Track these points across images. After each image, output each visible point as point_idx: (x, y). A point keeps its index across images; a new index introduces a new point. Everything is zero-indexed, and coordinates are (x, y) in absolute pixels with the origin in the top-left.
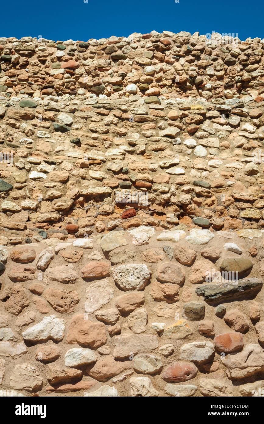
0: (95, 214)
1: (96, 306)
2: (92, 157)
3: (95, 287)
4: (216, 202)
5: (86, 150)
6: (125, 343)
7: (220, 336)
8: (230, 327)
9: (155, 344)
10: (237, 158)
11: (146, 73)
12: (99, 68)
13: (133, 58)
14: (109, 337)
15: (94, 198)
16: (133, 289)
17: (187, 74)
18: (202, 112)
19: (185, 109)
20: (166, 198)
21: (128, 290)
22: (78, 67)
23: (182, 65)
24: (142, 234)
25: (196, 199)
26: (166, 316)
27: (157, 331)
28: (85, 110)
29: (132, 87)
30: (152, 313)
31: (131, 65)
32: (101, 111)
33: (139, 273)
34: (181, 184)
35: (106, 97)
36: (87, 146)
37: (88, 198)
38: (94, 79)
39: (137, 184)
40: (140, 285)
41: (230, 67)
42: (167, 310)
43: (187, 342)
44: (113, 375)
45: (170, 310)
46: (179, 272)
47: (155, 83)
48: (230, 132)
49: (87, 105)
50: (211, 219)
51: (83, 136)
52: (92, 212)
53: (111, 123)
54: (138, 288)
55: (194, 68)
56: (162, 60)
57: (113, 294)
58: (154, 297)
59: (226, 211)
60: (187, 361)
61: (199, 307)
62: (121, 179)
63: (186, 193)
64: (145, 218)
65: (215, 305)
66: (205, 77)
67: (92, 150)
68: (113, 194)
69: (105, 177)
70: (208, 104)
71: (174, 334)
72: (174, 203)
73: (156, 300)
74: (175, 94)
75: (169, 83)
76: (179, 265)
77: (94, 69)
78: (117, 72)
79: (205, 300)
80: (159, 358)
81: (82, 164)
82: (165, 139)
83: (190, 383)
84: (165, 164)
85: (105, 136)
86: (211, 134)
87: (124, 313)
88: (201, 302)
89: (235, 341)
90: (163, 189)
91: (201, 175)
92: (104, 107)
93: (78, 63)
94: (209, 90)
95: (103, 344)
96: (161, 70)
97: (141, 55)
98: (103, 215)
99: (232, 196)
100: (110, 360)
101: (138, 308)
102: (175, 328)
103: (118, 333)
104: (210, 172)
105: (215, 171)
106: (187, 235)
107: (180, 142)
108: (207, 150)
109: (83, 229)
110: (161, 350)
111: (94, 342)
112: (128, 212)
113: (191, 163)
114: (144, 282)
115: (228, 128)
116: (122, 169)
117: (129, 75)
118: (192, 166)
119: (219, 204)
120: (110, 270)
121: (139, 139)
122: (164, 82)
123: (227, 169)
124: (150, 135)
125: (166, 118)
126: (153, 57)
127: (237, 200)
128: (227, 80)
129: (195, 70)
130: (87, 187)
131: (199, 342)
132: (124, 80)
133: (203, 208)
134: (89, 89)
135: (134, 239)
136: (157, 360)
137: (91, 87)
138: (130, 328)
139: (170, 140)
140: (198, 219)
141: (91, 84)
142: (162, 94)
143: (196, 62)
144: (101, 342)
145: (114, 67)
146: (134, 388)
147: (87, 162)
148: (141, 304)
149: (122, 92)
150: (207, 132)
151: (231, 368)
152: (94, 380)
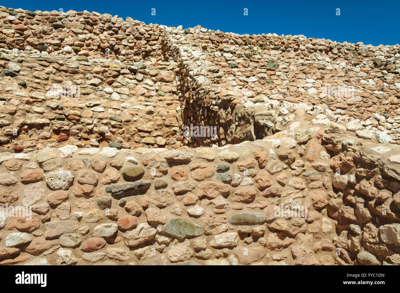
0: (37, 138)
1: (31, 202)
2: (35, 96)
3: (31, 188)
4: (125, 132)
5: (31, 91)
6: (54, 227)
7: (122, 219)
8: (129, 213)
9: (76, 226)
10: (140, 102)
11: (79, 39)
12: (43, 32)
13: (70, 28)
14: (41, 224)
15: (36, 127)
16: (60, 189)
17: (108, 43)
18: (118, 69)
19: (105, 67)
20: (90, 128)
21: (56, 190)
22: (26, 29)
23: (105, 37)
24: (67, 150)
25: (112, 129)
26: (84, 207)
27: (77, 218)
28: (30, 61)
29: (68, 48)
30: (74, 205)
31: (68, 33)
32: (43, 63)
33: (65, 178)
34: (101, 119)
35: (48, 54)
36: (31, 88)
37: (31, 126)
38: (39, 40)
39: (69, 117)
40: (65, 186)
41: (138, 41)
42: (85, 203)
43: (99, 224)
44: (44, 250)
45: (87, 203)
46: (94, 176)
47: (85, 47)
48: (137, 84)
49: (32, 58)
50: (122, 144)
51: (28, 80)
52: (35, 137)
53: (51, 73)
54: (64, 188)
55: (113, 39)
56: (91, 32)
57: (45, 193)
58: (76, 194)
59: (132, 138)
60: (99, 237)
61: (107, 200)
62: (57, 113)
63: (105, 125)
64: (75, 142)
65: (119, 199)
66: (121, 46)
67: (35, 92)
68: (51, 124)
69: (45, 111)
70: (122, 65)
71: (90, 219)
72: (96, 132)
73: (77, 196)
74: (99, 56)
75: (95, 48)
76: (94, 172)
77: (39, 32)
78: (57, 37)
79: (112, 196)
80: (79, 236)
81: (27, 101)
82: (91, 86)
83: (100, 252)
84: (90, 104)
85: (45, 82)
86: (123, 85)
87: (53, 206)
88: (109, 197)
89: (132, 222)
90: (88, 122)
91: (116, 113)
92: (45, 61)
93: (26, 27)
94: (124, 55)
95: (36, 229)
96: (90, 38)
97: (75, 26)
98: (42, 139)
99: (137, 128)
100: (42, 239)
101: (64, 202)
102: (90, 215)
103: (49, 220)
104: (122, 111)
105: (126, 110)
106: (100, 151)
107: (101, 89)
108: (120, 96)
109: (27, 149)
110: (80, 231)
111: (30, 228)
112: (62, 138)
113: (109, 104)
114: (68, 184)
115: (135, 81)
116: (58, 106)
117: (66, 39)
118: (110, 106)
119: (128, 134)
120: (43, 175)
121: (71, 85)
122: (92, 47)
123: (133, 110)
124: (79, 83)
125: (92, 72)
126: (84, 29)
127: (140, 131)
128: (136, 50)
129: (114, 41)
130: (30, 118)
131: (108, 224)
132: (62, 43)
133: (116, 136)
134: (35, 47)
135: (61, 154)
136: (77, 237)
137: (36, 45)
138: (58, 216)
139: (94, 87)
140: (113, 143)
141: (37, 43)
142: (90, 55)
143: (115, 36)
144: (35, 227)
145: (55, 33)
146: (60, 258)
147: (31, 100)
148: (66, 199)
149: (60, 51)
150: (120, 83)
151: (129, 240)
152: (30, 255)
